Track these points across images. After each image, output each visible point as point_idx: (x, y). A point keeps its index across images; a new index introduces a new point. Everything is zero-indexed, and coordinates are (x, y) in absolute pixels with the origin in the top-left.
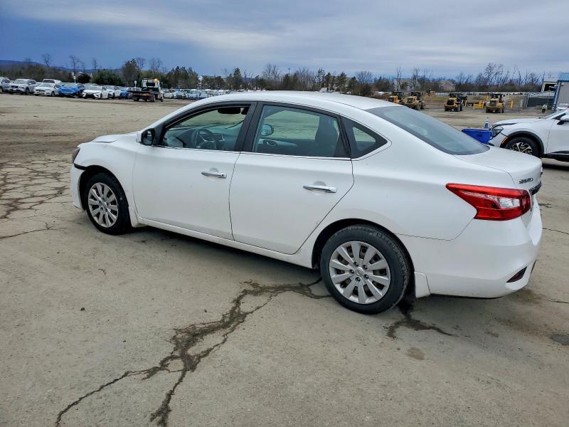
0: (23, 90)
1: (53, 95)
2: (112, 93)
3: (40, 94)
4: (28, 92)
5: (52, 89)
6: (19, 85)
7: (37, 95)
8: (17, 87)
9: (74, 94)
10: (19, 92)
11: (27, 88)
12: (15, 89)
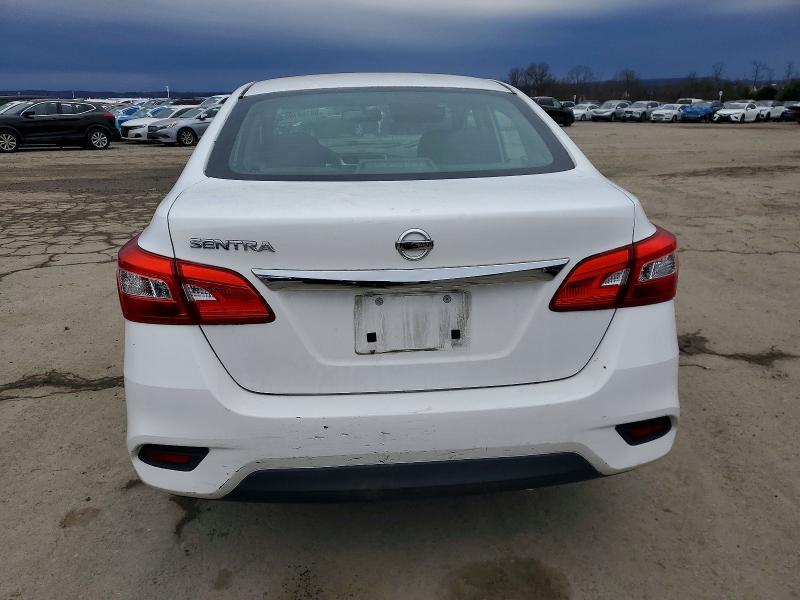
0: (638, 116)
1: (675, 120)
2: (765, 113)
3: (658, 120)
4: (644, 118)
5: (675, 112)
6: (634, 110)
7: (654, 122)
8: (631, 112)
9: (702, 118)
10: (633, 119)
11: (644, 113)
12: (628, 115)
